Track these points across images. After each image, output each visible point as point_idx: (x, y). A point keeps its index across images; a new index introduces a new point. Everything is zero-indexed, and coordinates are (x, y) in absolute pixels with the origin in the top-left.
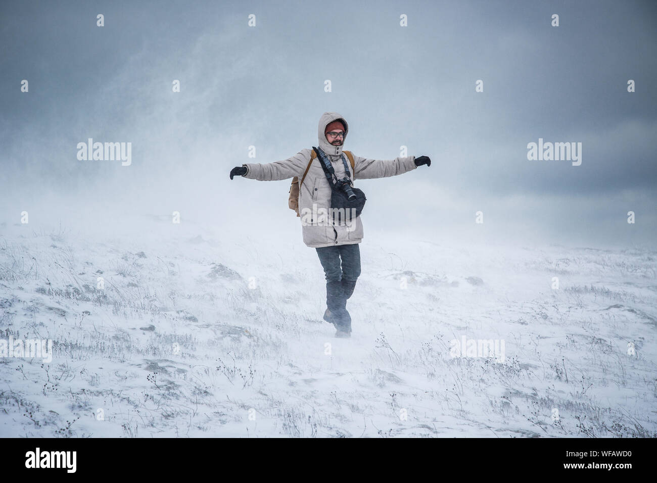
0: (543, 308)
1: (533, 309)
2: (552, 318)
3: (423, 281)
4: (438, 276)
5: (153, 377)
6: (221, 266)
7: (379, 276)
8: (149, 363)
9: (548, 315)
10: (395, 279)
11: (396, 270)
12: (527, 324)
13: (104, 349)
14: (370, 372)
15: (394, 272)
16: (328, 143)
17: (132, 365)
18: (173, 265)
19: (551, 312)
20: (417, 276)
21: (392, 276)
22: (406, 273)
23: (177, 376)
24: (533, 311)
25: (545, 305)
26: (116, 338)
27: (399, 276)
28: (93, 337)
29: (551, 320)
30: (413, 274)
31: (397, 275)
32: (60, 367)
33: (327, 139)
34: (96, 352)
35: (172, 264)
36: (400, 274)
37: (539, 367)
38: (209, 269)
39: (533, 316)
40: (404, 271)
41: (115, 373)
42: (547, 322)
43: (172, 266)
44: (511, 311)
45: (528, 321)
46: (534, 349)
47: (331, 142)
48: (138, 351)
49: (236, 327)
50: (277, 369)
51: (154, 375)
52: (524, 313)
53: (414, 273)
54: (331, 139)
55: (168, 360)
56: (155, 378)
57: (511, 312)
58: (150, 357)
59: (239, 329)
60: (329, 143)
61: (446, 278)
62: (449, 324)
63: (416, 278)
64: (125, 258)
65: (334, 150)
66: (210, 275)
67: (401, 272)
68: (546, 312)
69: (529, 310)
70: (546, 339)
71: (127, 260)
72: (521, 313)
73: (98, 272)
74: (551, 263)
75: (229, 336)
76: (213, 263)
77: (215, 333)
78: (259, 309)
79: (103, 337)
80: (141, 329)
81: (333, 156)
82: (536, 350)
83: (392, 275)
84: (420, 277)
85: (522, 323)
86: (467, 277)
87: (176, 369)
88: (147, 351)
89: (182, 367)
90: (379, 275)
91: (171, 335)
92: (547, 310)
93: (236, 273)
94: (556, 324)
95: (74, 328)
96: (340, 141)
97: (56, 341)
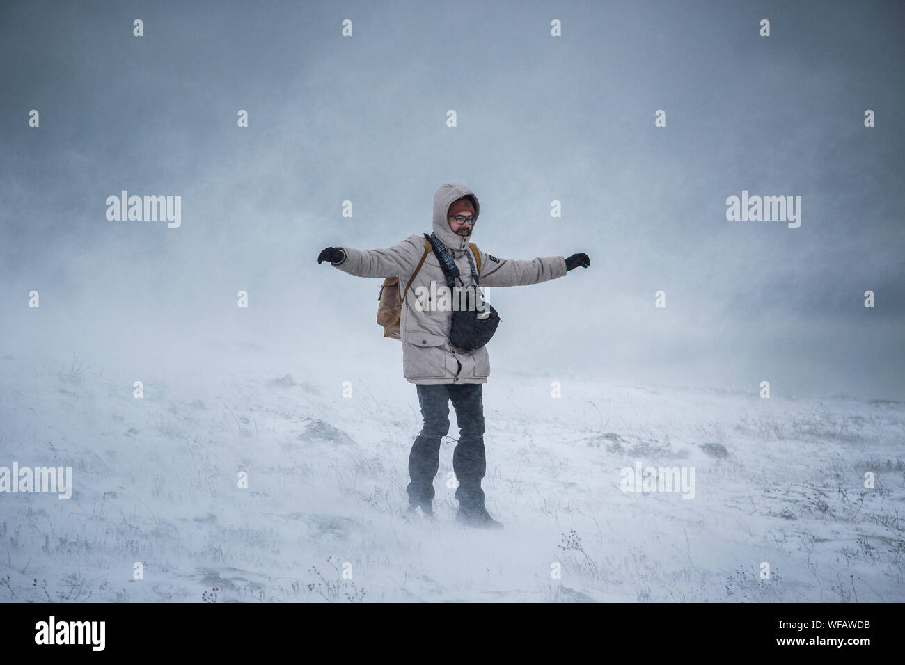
0: (821, 494)
1: (805, 495)
2: (834, 511)
3: (633, 449)
4: (657, 442)
5: (212, 595)
6: (320, 423)
7: (565, 441)
8: (207, 573)
9: (829, 505)
10: (590, 445)
11: (591, 431)
12: (795, 519)
13: (137, 551)
14: (548, 589)
15: (589, 435)
16: (451, 231)
17: (180, 576)
18: (247, 421)
19: (833, 499)
20: (624, 441)
21: (587, 441)
22: (607, 436)
23: (249, 593)
24: (805, 498)
25: (824, 489)
26: (156, 533)
27: (596, 441)
28: (121, 533)
29: (834, 513)
30: (618, 439)
31: (593, 438)
32: (68, 579)
33: (450, 225)
34: (124, 556)
35: (245, 419)
36: (598, 438)
37: (813, 587)
38: (301, 427)
39: (805, 506)
40: (604, 433)
41: (154, 588)
42: (827, 516)
43: (245, 423)
44: (770, 497)
45: (797, 514)
46: (806, 558)
47: (455, 230)
48: (190, 554)
49: (343, 518)
50: (404, 584)
51: (213, 592)
52: (790, 501)
53: (619, 436)
54: (456, 225)
55: (235, 569)
56: (214, 597)
57: (770, 499)
58: (208, 563)
59: (346, 521)
60: (453, 231)
61: (669, 444)
62: (673, 517)
63: (622, 444)
64: (173, 410)
65: (460, 242)
66: (303, 437)
67: (600, 435)
68: (826, 500)
69: (799, 498)
70: (826, 544)
71: (175, 413)
72: (786, 501)
73: (131, 431)
74: (834, 424)
75: (331, 532)
76: (308, 419)
77: (310, 528)
78: (378, 491)
79: (136, 533)
80: (195, 520)
81: (458, 251)
82: (809, 559)
83: (586, 439)
84: (629, 443)
85: (788, 518)
86: (702, 444)
87: (248, 582)
88: (203, 554)
89: (257, 579)
90: (564, 438)
91: (241, 530)
92: (827, 497)
93: (343, 434)
94: (841, 519)
95: (90, 519)
96: (468, 229)
97: (63, 539)
